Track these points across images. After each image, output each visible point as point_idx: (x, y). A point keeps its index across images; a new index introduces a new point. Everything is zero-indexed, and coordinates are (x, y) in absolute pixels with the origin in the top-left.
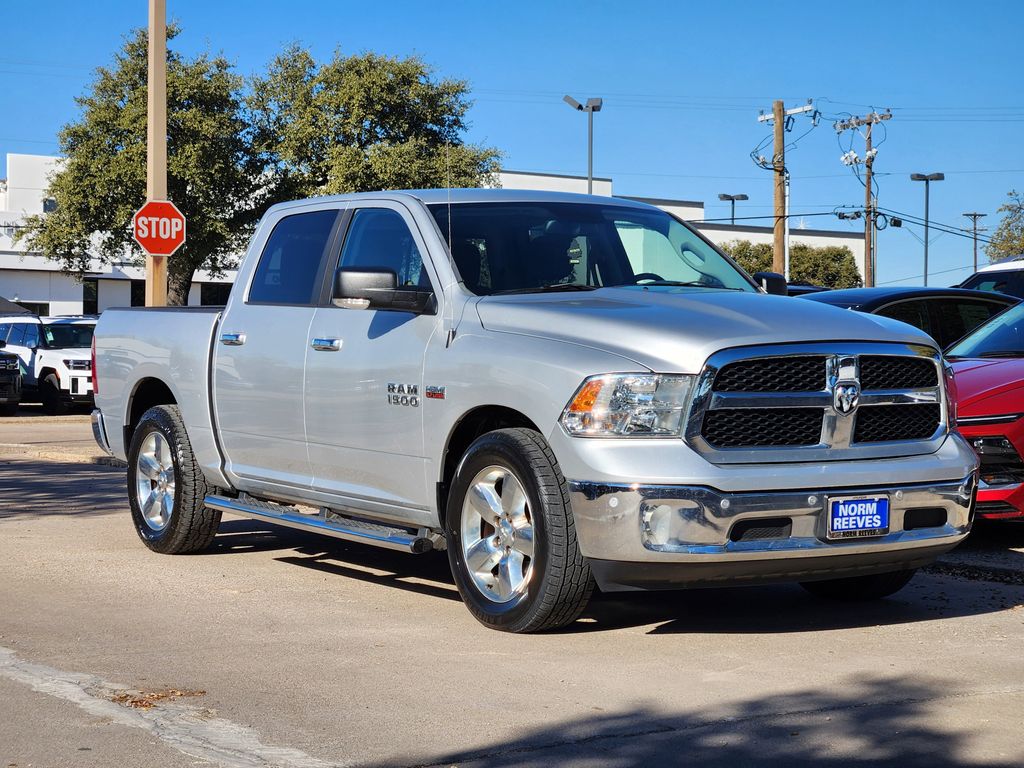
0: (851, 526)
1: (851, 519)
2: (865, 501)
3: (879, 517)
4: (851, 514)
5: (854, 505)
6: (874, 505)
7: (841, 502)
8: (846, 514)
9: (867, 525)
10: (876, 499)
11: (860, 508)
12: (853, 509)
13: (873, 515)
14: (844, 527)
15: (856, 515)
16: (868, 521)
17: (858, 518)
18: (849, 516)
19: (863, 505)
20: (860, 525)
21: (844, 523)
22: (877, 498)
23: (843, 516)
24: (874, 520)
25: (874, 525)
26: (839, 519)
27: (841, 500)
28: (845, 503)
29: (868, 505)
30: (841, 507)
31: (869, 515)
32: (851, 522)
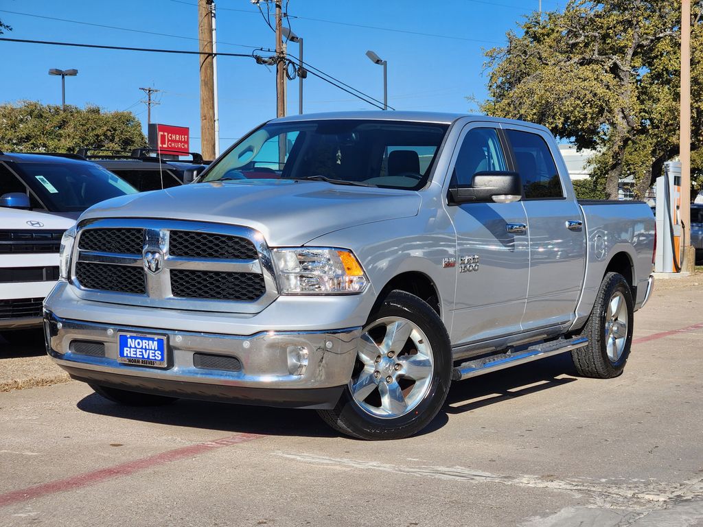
0: (138, 356)
1: (138, 350)
2: (149, 339)
3: (160, 353)
4: (138, 347)
5: (139, 340)
6: (156, 343)
7: (128, 336)
8: (133, 346)
9: (151, 357)
10: (156, 339)
11: (144, 343)
12: (139, 343)
13: (156, 351)
14: (132, 355)
15: (142, 348)
16: (151, 355)
17: (144, 351)
18: (135, 348)
19: (147, 341)
20: (146, 356)
21: (132, 353)
22: (156, 337)
23: (131, 347)
24: (157, 354)
25: (156, 358)
26: (128, 349)
27: (128, 335)
28: (132, 337)
29: (151, 342)
30: (129, 340)
31: (152, 349)
32: (138, 353)
